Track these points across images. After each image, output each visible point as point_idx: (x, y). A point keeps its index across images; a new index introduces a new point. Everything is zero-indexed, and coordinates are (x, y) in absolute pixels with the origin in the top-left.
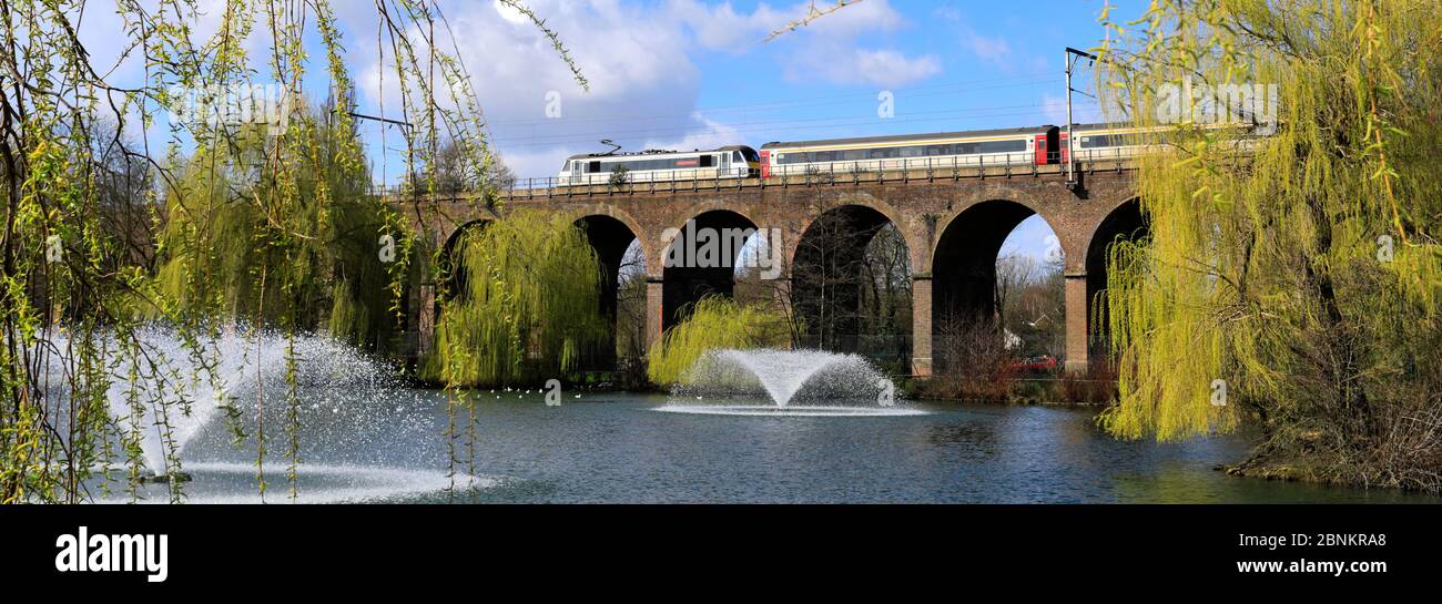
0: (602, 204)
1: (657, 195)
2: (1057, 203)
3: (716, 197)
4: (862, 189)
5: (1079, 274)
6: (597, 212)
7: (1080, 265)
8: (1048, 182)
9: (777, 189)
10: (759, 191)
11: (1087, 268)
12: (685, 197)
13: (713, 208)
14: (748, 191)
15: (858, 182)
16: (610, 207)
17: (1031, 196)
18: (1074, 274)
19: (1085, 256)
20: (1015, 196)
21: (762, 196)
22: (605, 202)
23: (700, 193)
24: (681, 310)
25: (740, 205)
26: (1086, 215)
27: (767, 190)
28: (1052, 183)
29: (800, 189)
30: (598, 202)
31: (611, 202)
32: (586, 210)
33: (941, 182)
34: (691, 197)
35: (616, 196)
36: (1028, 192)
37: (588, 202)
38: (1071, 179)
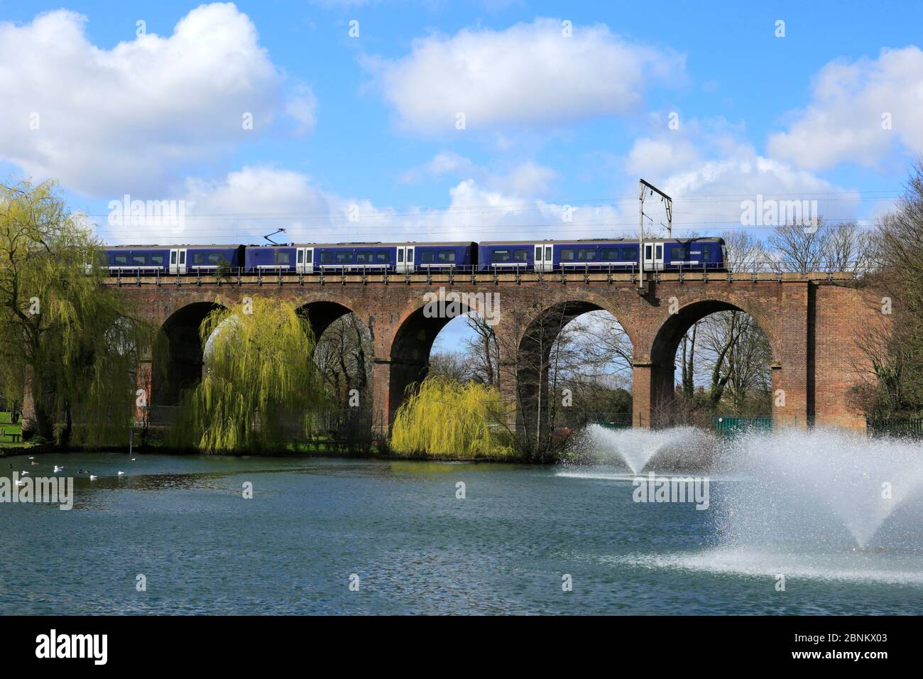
0: (210, 293)
1: (264, 287)
2: (628, 305)
3: (321, 290)
4: (456, 288)
5: (645, 363)
6: (206, 300)
7: (646, 356)
8: (621, 287)
9: (378, 285)
10: (361, 286)
11: (652, 358)
12: (291, 289)
13: (317, 299)
14: (351, 286)
15: (453, 282)
16: (218, 296)
17: (606, 299)
18: (640, 363)
19: (650, 349)
20: (592, 298)
21: (364, 290)
22: (213, 291)
23: (306, 286)
24: (410, 387)
25: (343, 297)
26: (652, 316)
27: (369, 286)
28: (623, 289)
29: (399, 286)
30: (206, 290)
31: (218, 291)
32: (194, 298)
33: (527, 285)
34: (297, 289)
35: (225, 287)
36: (603, 295)
37: (197, 290)
38: (641, 286)
